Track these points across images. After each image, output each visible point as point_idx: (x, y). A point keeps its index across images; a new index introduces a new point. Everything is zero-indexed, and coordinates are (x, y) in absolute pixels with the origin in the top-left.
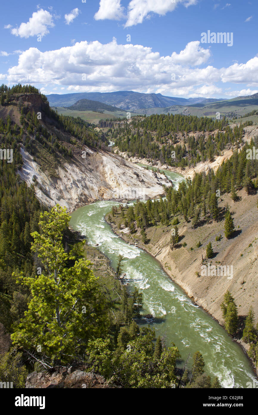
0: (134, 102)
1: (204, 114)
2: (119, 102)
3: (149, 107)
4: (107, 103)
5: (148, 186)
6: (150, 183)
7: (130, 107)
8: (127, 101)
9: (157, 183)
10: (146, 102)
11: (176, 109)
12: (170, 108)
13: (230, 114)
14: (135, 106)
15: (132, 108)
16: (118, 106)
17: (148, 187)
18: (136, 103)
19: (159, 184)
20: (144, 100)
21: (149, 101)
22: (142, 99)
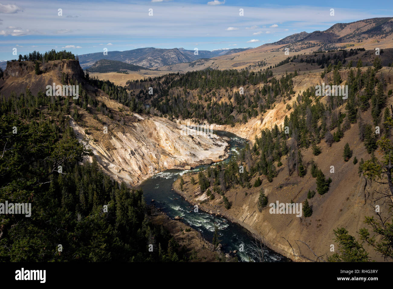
0: (156, 59)
1: (232, 65)
2: (141, 60)
3: (173, 63)
4: (128, 61)
5: (206, 148)
6: (206, 145)
7: (152, 64)
8: (149, 58)
9: (214, 144)
10: (169, 58)
11: (202, 63)
12: (195, 63)
13: (260, 63)
14: (158, 62)
15: (155, 66)
16: (140, 64)
17: (206, 150)
18: (159, 60)
19: (216, 145)
20: (167, 56)
21: (172, 56)
22: (164, 55)
